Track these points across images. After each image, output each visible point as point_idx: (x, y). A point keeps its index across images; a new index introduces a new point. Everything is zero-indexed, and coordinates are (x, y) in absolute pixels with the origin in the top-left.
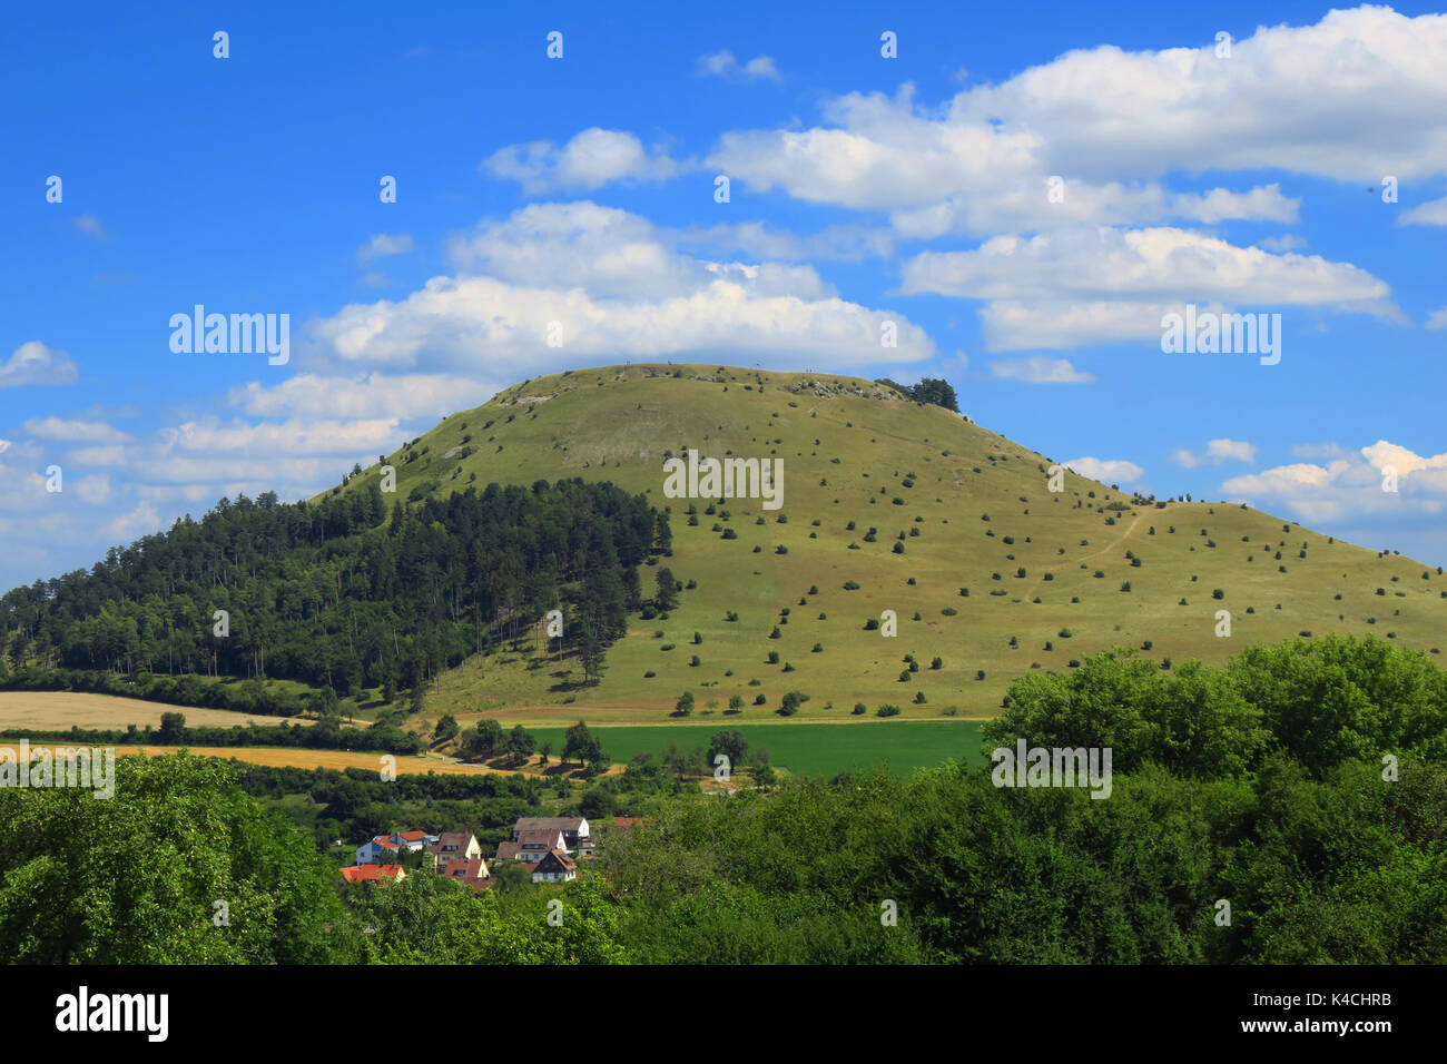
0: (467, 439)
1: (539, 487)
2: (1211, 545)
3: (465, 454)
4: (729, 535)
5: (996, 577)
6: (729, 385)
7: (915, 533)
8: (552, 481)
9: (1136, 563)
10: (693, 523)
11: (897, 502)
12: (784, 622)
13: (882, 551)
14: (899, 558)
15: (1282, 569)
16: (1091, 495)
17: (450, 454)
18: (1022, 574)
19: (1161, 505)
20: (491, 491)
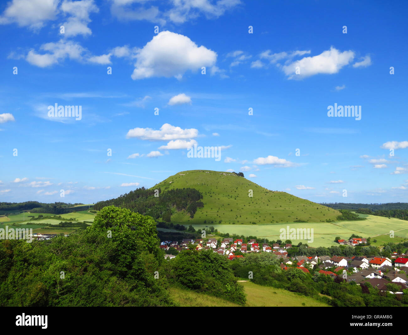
0: (173, 180)
1: (184, 189)
2: (280, 198)
3: (173, 182)
4: (211, 196)
5: (249, 203)
6: (211, 173)
7: (238, 196)
8: (186, 188)
9: (269, 201)
10: (206, 194)
11: (235, 192)
12: (219, 210)
13: (233, 199)
14: (235, 200)
15: (290, 202)
16: (263, 190)
17: (170, 182)
18: (253, 203)
19: (273, 192)
20: (177, 189)
